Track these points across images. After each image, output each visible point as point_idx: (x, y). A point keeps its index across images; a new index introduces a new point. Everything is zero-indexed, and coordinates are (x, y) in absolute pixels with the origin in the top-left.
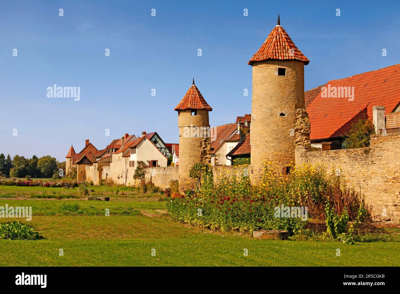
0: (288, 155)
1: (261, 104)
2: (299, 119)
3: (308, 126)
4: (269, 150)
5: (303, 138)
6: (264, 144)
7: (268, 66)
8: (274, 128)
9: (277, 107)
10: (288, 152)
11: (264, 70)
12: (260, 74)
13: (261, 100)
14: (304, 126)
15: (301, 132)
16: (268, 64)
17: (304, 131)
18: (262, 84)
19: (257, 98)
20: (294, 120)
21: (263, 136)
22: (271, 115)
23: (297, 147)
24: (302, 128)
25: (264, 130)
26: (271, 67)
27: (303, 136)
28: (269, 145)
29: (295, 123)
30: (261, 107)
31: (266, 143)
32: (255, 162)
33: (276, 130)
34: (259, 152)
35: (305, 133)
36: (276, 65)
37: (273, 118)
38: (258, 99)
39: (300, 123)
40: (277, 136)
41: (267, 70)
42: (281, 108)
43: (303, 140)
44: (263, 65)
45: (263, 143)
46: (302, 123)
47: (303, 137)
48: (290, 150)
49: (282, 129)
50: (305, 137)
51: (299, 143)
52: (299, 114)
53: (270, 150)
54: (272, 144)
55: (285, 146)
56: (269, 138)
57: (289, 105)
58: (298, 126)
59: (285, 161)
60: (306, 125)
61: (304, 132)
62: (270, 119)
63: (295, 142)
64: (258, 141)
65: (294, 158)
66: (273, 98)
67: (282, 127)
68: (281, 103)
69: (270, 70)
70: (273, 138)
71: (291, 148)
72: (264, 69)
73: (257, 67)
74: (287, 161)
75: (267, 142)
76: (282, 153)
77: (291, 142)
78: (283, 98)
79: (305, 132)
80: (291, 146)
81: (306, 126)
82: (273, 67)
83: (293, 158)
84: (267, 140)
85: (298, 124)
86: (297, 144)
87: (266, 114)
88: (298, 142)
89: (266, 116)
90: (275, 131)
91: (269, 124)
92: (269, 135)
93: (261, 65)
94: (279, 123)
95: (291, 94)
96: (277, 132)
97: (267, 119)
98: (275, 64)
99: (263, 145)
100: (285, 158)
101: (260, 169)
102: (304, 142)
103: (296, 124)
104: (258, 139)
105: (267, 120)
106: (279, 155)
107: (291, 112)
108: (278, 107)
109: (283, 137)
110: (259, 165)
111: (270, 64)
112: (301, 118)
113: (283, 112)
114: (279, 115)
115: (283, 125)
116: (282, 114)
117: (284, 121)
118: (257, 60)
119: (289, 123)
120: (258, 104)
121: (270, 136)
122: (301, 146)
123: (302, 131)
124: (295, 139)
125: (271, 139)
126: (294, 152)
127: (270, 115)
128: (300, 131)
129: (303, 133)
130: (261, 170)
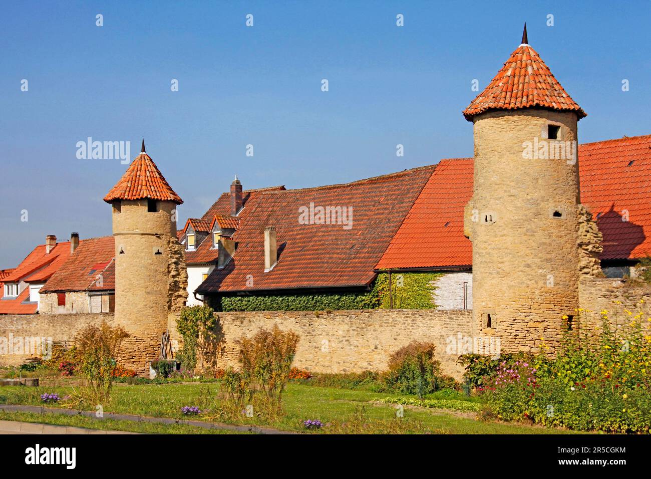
0: (570, 292)
1: (513, 192)
2: (583, 224)
3: (599, 239)
4: (533, 282)
5: (591, 261)
6: (522, 271)
7: (527, 120)
8: (544, 240)
9: (548, 200)
10: (568, 287)
11: (520, 127)
12: (510, 134)
13: (512, 184)
14: (592, 238)
15: (587, 250)
16: (527, 115)
17: (594, 247)
18: (514, 154)
19: (503, 181)
20: (576, 226)
21: (519, 254)
22: (537, 214)
23: (582, 277)
24: (589, 242)
25: (521, 243)
26: (536, 122)
27: (590, 257)
28: (534, 274)
29: (577, 231)
30: (512, 198)
31: (527, 269)
32: (499, 305)
33: (546, 243)
34: (510, 287)
35: (595, 252)
36: (544, 119)
37: (541, 220)
38: (503, 183)
39: (586, 231)
40: (549, 256)
41: (525, 127)
42: (555, 202)
43: (592, 264)
44: (516, 118)
45: (521, 268)
46: (588, 232)
47: (590, 259)
48: (572, 283)
49: (558, 242)
50: (594, 259)
51: (585, 270)
52: (582, 214)
53: (537, 282)
54: (541, 271)
55: (564, 275)
56: (533, 258)
57: (568, 197)
58: (583, 237)
59: (565, 305)
60: (595, 236)
61: (593, 250)
62: (534, 222)
63: (579, 268)
64: (507, 264)
65: (578, 299)
66: (540, 181)
67: (557, 239)
68: (555, 192)
69: (532, 128)
70: (543, 259)
71: (573, 279)
72: (519, 124)
73: (500, 121)
74: (568, 305)
75: (528, 266)
76: (559, 288)
77: (573, 267)
78: (557, 182)
79: (595, 249)
80: (573, 276)
81: (595, 239)
82: (539, 122)
83: (575, 299)
84: (529, 262)
85: (583, 234)
86: (581, 273)
87: (525, 212)
88: (584, 268)
89: (526, 216)
90: (545, 246)
91: (534, 232)
92: (533, 253)
93: (511, 117)
94: (553, 231)
95: (570, 176)
96: (548, 247)
97: (528, 222)
98: (541, 117)
99: (520, 273)
100: (565, 299)
101: (514, 320)
102: (593, 268)
103: (579, 233)
104: (505, 259)
105: (529, 224)
106: (555, 293)
107: (571, 210)
108: (550, 200)
109: (560, 257)
110: (512, 310)
111: (533, 116)
112: (586, 223)
113: (559, 210)
114: (551, 216)
115: (559, 234)
116: (557, 214)
117: (561, 226)
118: (506, 106)
119: (569, 232)
120: (505, 191)
121: (535, 255)
122: (588, 276)
123: (590, 247)
124: (579, 262)
125: (537, 260)
126: (577, 288)
127: (534, 214)
128: (586, 248)
129: (591, 252)
130: (516, 321)
